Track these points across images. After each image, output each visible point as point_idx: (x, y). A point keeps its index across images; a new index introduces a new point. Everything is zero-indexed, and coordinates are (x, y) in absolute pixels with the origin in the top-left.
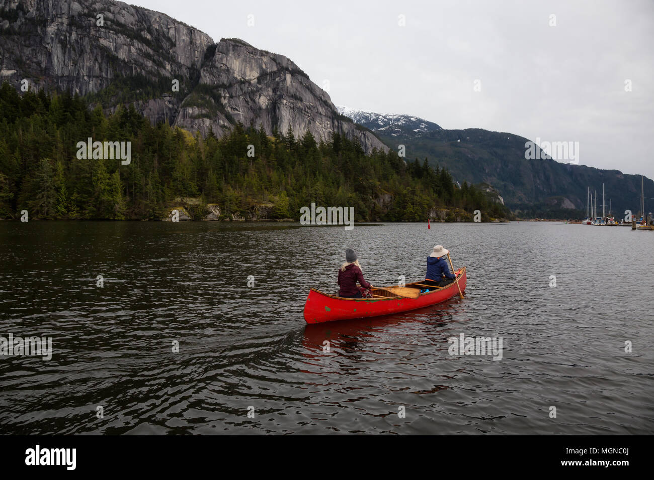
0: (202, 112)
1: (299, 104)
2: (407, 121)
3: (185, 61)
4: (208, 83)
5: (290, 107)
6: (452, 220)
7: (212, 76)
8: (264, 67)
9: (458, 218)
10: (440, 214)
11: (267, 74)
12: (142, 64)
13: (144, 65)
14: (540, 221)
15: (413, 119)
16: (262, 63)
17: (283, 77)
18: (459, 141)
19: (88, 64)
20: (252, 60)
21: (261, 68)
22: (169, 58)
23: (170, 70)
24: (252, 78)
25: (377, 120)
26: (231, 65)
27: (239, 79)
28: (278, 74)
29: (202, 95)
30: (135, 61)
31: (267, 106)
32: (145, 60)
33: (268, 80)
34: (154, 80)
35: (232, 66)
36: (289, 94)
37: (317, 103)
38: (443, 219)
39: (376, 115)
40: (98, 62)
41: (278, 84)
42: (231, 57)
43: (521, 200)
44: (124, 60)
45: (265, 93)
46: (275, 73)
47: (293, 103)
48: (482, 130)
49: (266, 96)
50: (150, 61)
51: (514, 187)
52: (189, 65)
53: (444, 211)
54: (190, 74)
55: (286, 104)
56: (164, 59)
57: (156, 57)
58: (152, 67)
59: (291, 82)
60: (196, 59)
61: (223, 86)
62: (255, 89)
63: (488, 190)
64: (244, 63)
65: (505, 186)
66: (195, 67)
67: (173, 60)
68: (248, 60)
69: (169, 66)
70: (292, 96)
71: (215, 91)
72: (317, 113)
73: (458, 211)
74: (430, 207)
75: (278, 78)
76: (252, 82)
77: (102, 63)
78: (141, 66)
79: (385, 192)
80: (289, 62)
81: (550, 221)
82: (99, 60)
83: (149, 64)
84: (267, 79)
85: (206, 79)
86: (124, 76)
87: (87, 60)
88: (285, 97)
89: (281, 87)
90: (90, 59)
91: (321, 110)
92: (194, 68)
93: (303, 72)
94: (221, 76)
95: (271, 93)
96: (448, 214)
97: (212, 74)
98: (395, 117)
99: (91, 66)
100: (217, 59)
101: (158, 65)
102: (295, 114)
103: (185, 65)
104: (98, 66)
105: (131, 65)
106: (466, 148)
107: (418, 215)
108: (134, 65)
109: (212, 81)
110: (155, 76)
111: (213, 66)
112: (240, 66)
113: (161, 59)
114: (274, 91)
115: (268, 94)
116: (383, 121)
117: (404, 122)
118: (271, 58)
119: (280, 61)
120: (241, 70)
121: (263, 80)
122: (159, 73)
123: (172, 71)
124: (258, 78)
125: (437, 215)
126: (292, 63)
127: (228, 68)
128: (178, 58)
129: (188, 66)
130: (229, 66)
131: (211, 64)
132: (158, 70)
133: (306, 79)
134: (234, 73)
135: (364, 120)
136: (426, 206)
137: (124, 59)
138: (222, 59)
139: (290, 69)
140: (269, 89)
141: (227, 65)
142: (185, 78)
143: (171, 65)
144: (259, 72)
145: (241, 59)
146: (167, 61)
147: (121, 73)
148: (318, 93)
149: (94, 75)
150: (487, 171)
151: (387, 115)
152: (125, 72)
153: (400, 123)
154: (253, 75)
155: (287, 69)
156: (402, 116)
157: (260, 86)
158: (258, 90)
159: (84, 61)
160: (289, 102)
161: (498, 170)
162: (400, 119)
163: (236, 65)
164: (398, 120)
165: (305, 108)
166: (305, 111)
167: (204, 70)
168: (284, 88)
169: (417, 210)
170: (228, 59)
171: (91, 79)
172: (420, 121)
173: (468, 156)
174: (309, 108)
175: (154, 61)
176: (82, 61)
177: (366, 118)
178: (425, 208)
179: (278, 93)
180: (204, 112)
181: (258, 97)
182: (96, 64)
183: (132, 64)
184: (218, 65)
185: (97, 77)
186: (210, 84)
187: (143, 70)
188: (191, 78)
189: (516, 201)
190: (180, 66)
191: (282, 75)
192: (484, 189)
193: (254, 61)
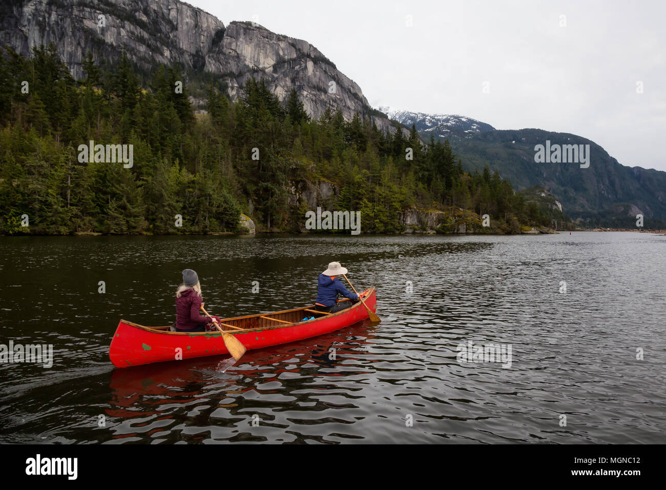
0: (199, 103)
1: (323, 97)
2: (457, 122)
3: (189, 46)
4: (213, 72)
5: (312, 100)
6: (448, 230)
7: (217, 63)
8: (281, 53)
9: (460, 227)
10: (425, 220)
11: (284, 62)
12: (133, 49)
13: (135, 51)
14: (605, 231)
15: (464, 120)
16: (278, 49)
17: (303, 65)
18: (514, 142)
19: (69, 49)
20: (266, 45)
21: (278, 54)
22: (168, 42)
23: (169, 57)
24: (266, 65)
25: (424, 120)
26: (242, 50)
27: (251, 67)
28: (298, 61)
29: (203, 84)
30: (125, 45)
31: (284, 99)
32: (137, 44)
33: (286, 68)
34: (146, 67)
35: (243, 52)
36: (310, 85)
37: (344, 96)
38: (432, 229)
39: (424, 115)
40: (81, 47)
41: (298, 72)
42: (242, 42)
43: (583, 207)
44: (112, 45)
45: (282, 83)
46: (294, 60)
47: (315, 95)
48: (539, 130)
49: (283, 87)
50: (144, 46)
51: (575, 193)
52: (193, 51)
53: (435, 213)
54: (194, 61)
55: (307, 96)
56: (163, 44)
57: (152, 42)
58: (145, 52)
59: (313, 71)
60: (202, 45)
61: (231, 75)
62: (270, 79)
63: (543, 195)
64: (257, 49)
65: (565, 192)
66: (201, 54)
67: (173, 45)
68: (261, 45)
69: (169, 52)
70: (314, 87)
71: (221, 80)
72: (344, 106)
73: (462, 213)
74: (406, 206)
75: (298, 67)
76: (267, 70)
77: (85, 47)
78: (133, 51)
79: (322, 179)
80: (312, 47)
81: (617, 231)
82: (83, 45)
83: (142, 48)
84: (284, 67)
85: (211, 67)
86: (111, 62)
87: (67, 45)
88: (306, 88)
89: (301, 76)
90: (71, 43)
91: (349, 103)
92: (199, 55)
93: (328, 60)
94: (230, 63)
95: (289, 83)
96: (441, 220)
97: (219, 61)
98: (444, 117)
99: (72, 51)
100: (225, 44)
101: (153, 50)
102: (317, 107)
103: (187, 52)
104: (81, 51)
105: (120, 50)
106: (521, 150)
107: (381, 222)
108: (123, 50)
109: (218, 69)
110: (149, 62)
111: (220, 52)
112: (253, 53)
113: (159, 44)
114: (293, 81)
115: (286, 84)
116: (430, 122)
117: (453, 123)
118: (289, 43)
119: (300, 47)
120: (254, 57)
121: (280, 68)
122: (154, 60)
123: (171, 57)
124: (274, 67)
125: (420, 221)
126: (315, 49)
127: (238, 54)
128: (179, 42)
129: (192, 53)
130: (239, 52)
131: (217, 49)
132: (152, 56)
133: (331, 68)
134: (245, 60)
135: (409, 121)
136: (397, 205)
137: (112, 43)
138: (230, 44)
139: (312, 56)
140: (287, 79)
141: (237, 51)
142: (186, 66)
143: (170, 51)
144: (275, 59)
145: (253, 44)
146: (165, 46)
147: (108, 59)
148: (346, 84)
149: (76, 61)
150: (545, 175)
151: (436, 116)
152: (113, 59)
153: (449, 124)
154: (267, 63)
155: (309, 56)
156: (451, 116)
157: (276, 75)
158: (274, 80)
159: (64, 46)
160: (310, 93)
161: (557, 174)
162: (449, 120)
163: (247, 51)
164: (447, 120)
165: (330, 101)
166: (330, 105)
167: (209, 56)
168: (304, 78)
169: (380, 211)
170: (238, 44)
171: (72, 67)
172: (471, 122)
173: (523, 159)
174: (335, 101)
175: (149, 46)
176: (62, 45)
177: (412, 119)
178: (396, 209)
179: (297, 83)
180: (201, 102)
181: (274, 88)
182: (79, 48)
183: (121, 48)
184: (227, 51)
185: (79, 64)
186: (216, 72)
187: (134, 56)
188: (195, 66)
189: (578, 209)
190: (181, 52)
191: (302, 63)
192: (539, 193)
193: (268, 47)
